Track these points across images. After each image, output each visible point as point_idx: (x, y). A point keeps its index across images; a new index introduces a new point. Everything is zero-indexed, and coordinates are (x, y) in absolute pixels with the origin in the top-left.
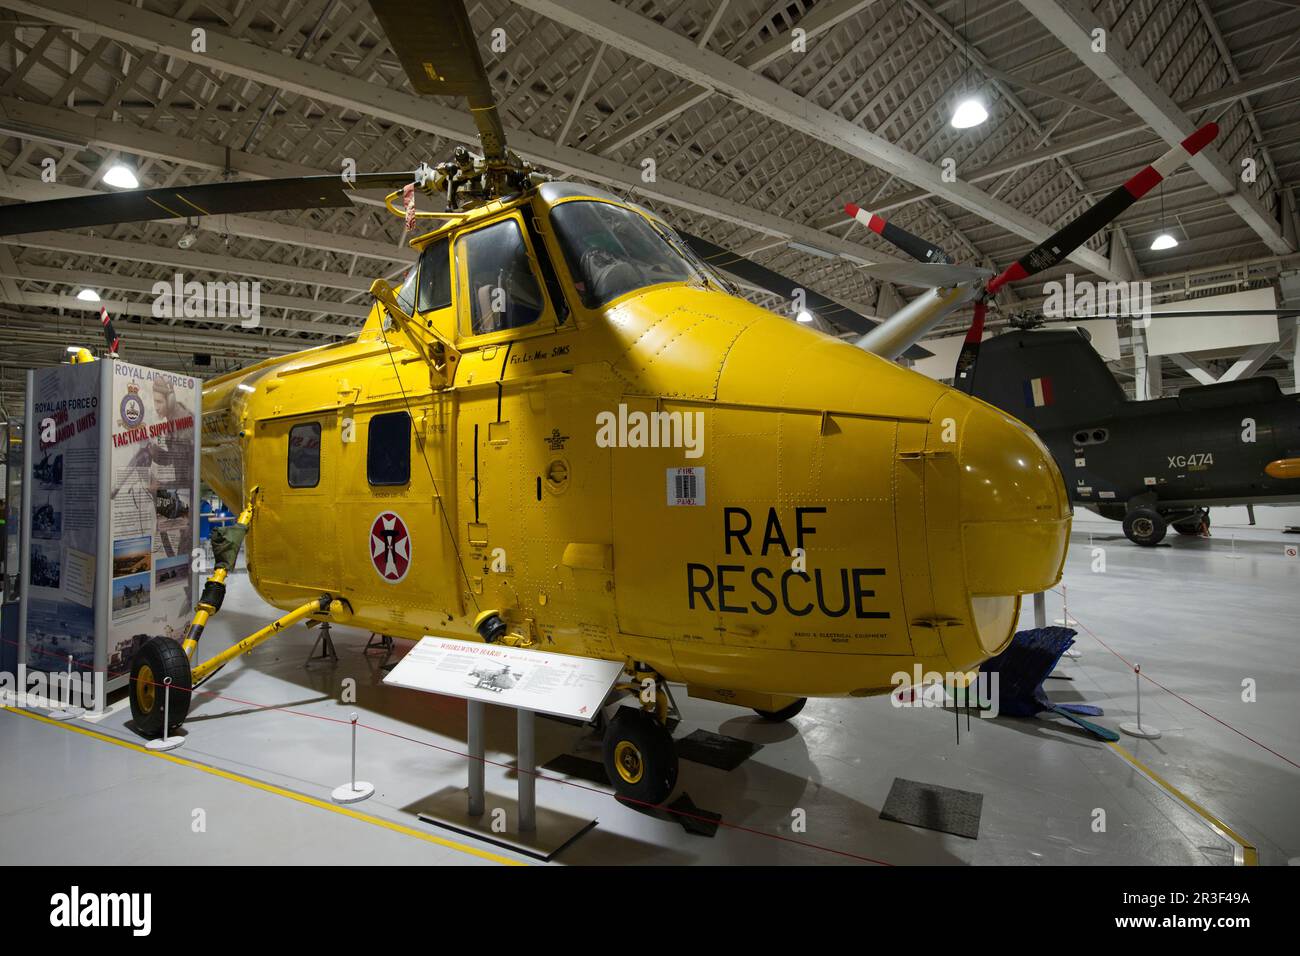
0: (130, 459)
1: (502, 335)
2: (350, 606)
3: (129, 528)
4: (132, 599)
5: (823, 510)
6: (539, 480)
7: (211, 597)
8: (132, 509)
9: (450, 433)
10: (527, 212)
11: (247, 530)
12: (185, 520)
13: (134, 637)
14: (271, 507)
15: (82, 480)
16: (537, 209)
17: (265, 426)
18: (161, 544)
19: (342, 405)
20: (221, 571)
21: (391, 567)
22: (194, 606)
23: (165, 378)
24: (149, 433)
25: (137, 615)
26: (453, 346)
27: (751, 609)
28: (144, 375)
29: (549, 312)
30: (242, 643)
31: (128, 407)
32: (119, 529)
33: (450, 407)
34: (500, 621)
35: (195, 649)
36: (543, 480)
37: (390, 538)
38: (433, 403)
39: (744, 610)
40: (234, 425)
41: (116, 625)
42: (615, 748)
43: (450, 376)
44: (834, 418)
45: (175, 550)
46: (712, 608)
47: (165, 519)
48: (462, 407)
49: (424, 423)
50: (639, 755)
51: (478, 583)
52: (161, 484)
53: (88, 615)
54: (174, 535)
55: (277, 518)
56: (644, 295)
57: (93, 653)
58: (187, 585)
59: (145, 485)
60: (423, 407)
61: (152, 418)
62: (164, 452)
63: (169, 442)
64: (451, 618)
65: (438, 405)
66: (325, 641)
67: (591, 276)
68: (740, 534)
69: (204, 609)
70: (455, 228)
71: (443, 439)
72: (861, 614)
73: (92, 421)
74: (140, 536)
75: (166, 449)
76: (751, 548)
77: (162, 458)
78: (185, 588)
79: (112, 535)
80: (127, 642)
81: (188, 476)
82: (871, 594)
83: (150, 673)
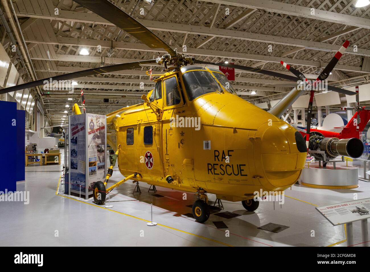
0: (92, 137)
1: (172, 107)
2: (141, 176)
3: (92, 155)
4: (93, 173)
5: (233, 151)
6: (179, 143)
7: (110, 172)
8: (92, 150)
9: (161, 132)
10: (178, 75)
11: (118, 156)
12: (104, 153)
13: (94, 182)
14: (123, 150)
15: (82, 143)
16: (180, 74)
17: (121, 129)
18: (98, 159)
19: (138, 124)
20: (112, 166)
21: (149, 165)
22: (106, 174)
23: (98, 116)
24: (95, 131)
25: (94, 177)
26: (162, 109)
27: (220, 174)
28: (94, 116)
29: (182, 101)
30: (117, 184)
31: (91, 125)
32: (90, 155)
33: (161, 125)
34: (172, 178)
35: (107, 185)
36: (180, 143)
37: (149, 158)
38: (157, 124)
39: (218, 174)
40: (114, 127)
41: (90, 179)
42: (195, 208)
43: (161, 117)
44: (236, 129)
45: (102, 161)
46: (212, 174)
47: (99, 153)
48: (164, 125)
49: (155, 129)
50: (200, 210)
51: (167, 169)
52: (98, 144)
53: (84, 176)
54: (101, 157)
55: (125, 153)
56: (203, 97)
57: (85, 185)
58: (104, 170)
59: (95, 144)
60: (155, 125)
61: (96, 127)
62: (98, 135)
63: (100, 133)
64: (162, 178)
65: (158, 124)
66: (137, 187)
67: (191, 92)
68: (217, 156)
69: (109, 175)
70: (163, 78)
71: (159, 133)
72: (242, 175)
73: (83, 128)
74: (94, 157)
75: (99, 135)
76: (219, 160)
77: (98, 137)
78: (104, 171)
79: (89, 157)
80: (92, 183)
81: (104, 142)
82: (243, 170)
83: (97, 189)
